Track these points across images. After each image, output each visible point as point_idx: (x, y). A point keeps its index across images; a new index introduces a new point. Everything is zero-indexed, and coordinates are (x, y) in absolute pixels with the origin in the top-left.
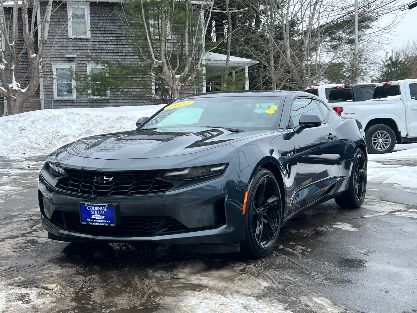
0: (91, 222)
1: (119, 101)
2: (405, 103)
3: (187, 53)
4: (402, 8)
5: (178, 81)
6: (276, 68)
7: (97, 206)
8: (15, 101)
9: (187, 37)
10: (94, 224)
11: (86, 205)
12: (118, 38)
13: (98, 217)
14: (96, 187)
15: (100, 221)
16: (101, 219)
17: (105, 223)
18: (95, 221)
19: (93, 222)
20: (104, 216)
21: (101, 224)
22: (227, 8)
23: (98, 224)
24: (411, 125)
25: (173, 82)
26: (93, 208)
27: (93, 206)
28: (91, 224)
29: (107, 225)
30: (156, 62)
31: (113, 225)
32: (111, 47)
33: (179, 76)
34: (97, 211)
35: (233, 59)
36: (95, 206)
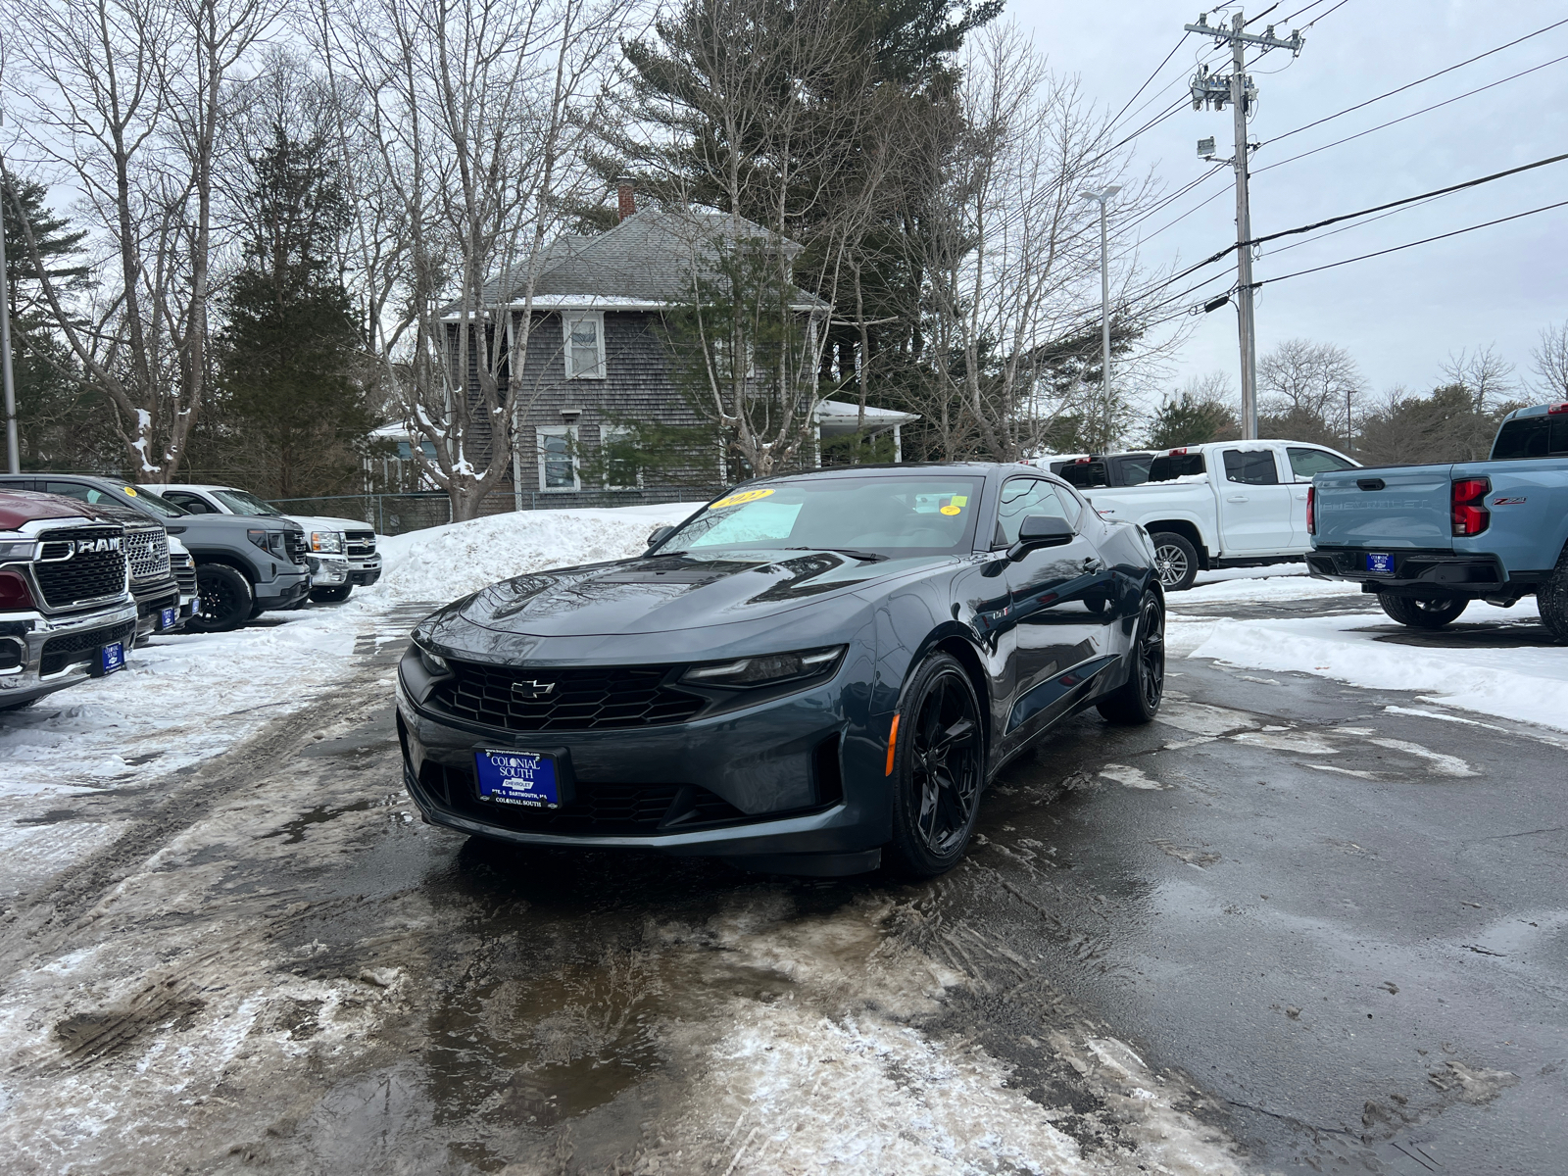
0: (502, 796)
1: (659, 494)
2: (1216, 489)
3: (785, 403)
4: (1193, 310)
5: (766, 455)
6: (952, 427)
7: (515, 756)
8: (463, 496)
9: (784, 372)
10: (507, 801)
11: (488, 754)
12: (657, 377)
13: (517, 784)
14: (516, 708)
15: (523, 795)
16: (526, 791)
17: (535, 800)
18: (511, 793)
19: (507, 796)
20: (532, 783)
21: (525, 803)
22: (860, 316)
23: (518, 802)
24: (1226, 533)
25: (758, 456)
26: (505, 761)
27: (505, 755)
28: (502, 800)
29: (539, 804)
30: (727, 420)
31: (555, 806)
32: (644, 393)
33: (769, 445)
34: (516, 768)
35: (872, 412)
36: (510, 756)
